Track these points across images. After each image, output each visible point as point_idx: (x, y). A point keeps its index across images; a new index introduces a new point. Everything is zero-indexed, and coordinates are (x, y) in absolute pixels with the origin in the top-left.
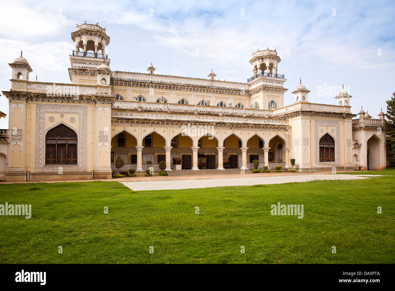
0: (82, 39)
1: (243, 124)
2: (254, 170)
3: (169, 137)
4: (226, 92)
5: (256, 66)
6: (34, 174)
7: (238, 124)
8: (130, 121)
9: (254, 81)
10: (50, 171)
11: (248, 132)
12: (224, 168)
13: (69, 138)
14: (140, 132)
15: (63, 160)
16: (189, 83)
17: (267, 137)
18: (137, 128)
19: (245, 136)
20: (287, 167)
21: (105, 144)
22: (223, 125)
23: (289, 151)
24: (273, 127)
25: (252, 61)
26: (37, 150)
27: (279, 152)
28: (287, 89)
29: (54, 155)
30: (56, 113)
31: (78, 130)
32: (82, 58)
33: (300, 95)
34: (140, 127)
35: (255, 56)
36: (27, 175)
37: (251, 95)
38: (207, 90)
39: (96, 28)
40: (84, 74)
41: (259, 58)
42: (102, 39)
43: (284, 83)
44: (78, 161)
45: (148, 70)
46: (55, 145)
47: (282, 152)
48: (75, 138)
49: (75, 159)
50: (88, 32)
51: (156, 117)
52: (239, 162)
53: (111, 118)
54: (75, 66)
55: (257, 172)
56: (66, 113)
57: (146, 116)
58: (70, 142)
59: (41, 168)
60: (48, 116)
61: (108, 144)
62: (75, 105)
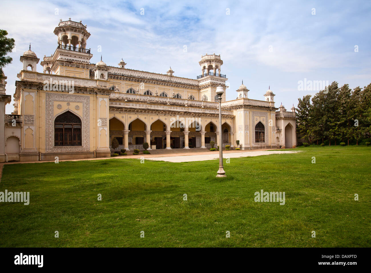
0: (67, 35)
1: (203, 113)
2: (211, 149)
3: (149, 123)
4: (182, 86)
5: (204, 68)
6: (45, 155)
7: (199, 113)
8: (120, 109)
9: (203, 78)
10: (59, 151)
11: (205, 119)
12: (189, 147)
13: (74, 124)
14: (127, 119)
15: (69, 142)
16: (153, 77)
18: (124, 115)
19: (203, 123)
20: (232, 146)
21: (104, 128)
22: (189, 114)
23: (233, 135)
24: (223, 116)
25: (201, 63)
26: (47, 134)
27: (225, 135)
29: (61, 137)
30: (63, 101)
31: (82, 117)
32: (68, 51)
33: (242, 92)
34: (127, 114)
35: (203, 58)
36: (39, 156)
37: (200, 89)
38: (167, 84)
39: (80, 26)
40: (70, 66)
41: (207, 61)
42: (84, 36)
43: (226, 81)
44: (82, 142)
45: (120, 65)
46: (62, 129)
47: (227, 135)
48: (79, 124)
49: (79, 141)
50: (73, 28)
51: (139, 106)
52: (197, 142)
53: (109, 106)
54: (62, 58)
55: (214, 150)
56: (72, 101)
57: (131, 105)
58: (75, 127)
59: (51, 149)
60: (56, 104)
61: (107, 129)
62: (80, 95)
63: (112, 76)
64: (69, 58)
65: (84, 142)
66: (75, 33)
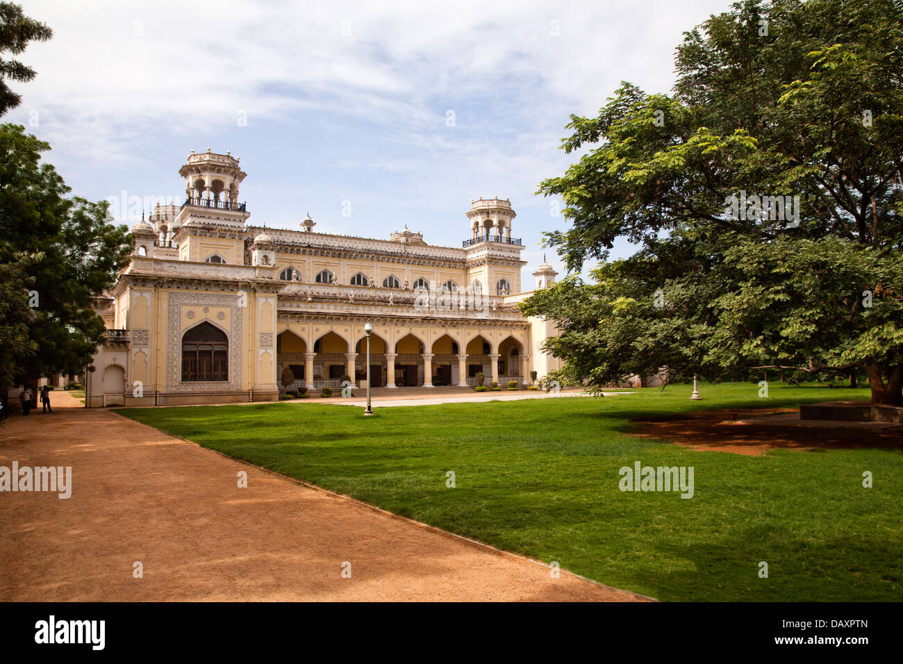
0: (203, 178)
1: (462, 319)
2: (477, 388)
3: (353, 340)
4: (429, 263)
5: (477, 224)
6: (165, 396)
7: (453, 320)
8: (297, 316)
9: (474, 246)
10: (189, 390)
11: (467, 331)
12: (433, 385)
13: (215, 343)
14: (311, 331)
15: (207, 375)
16: (369, 247)
17: (495, 338)
18: (306, 326)
19: (463, 338)
20: (525, 383)
21: (268, 351)
22: (432, 321)
23: (528, 360)
24: (505, 324)
25: (471, 215)
26: (170, 360)
27: (513, 361)
28: (526, 262)
29: (193, 366)
30: (197, 305)
31: (229, 331)
32: (205, 209)
33: (543, 278)
34: (311, 324)
35: (475, 205)
36: (156, 397)
37: (468, 268)
38: (399, 259)
39: (227, 161)
40: (208, 235)
41: (482, 212)
42: (235, 178)
43: (521, 251)
44: (229, 375)
45: (303, 226)
46: (195, 352)
47: (518, 361)
48: (224, 343)
49: (223, 373)
50: (213, 168)
51: (335, 309)
52: (453, 375)
53: (278, 311)
54: (193, 222)
55: (482, 391)
56: (212, 305)
57: (319, 308)
58: (217, 348)
59: (175, 386)
60: (185, 309)
61: (273, 352)
62: (226, 293)
63: (288, 249)
64: (207, 221)
65: (231, 374)
66: (218, 175)
